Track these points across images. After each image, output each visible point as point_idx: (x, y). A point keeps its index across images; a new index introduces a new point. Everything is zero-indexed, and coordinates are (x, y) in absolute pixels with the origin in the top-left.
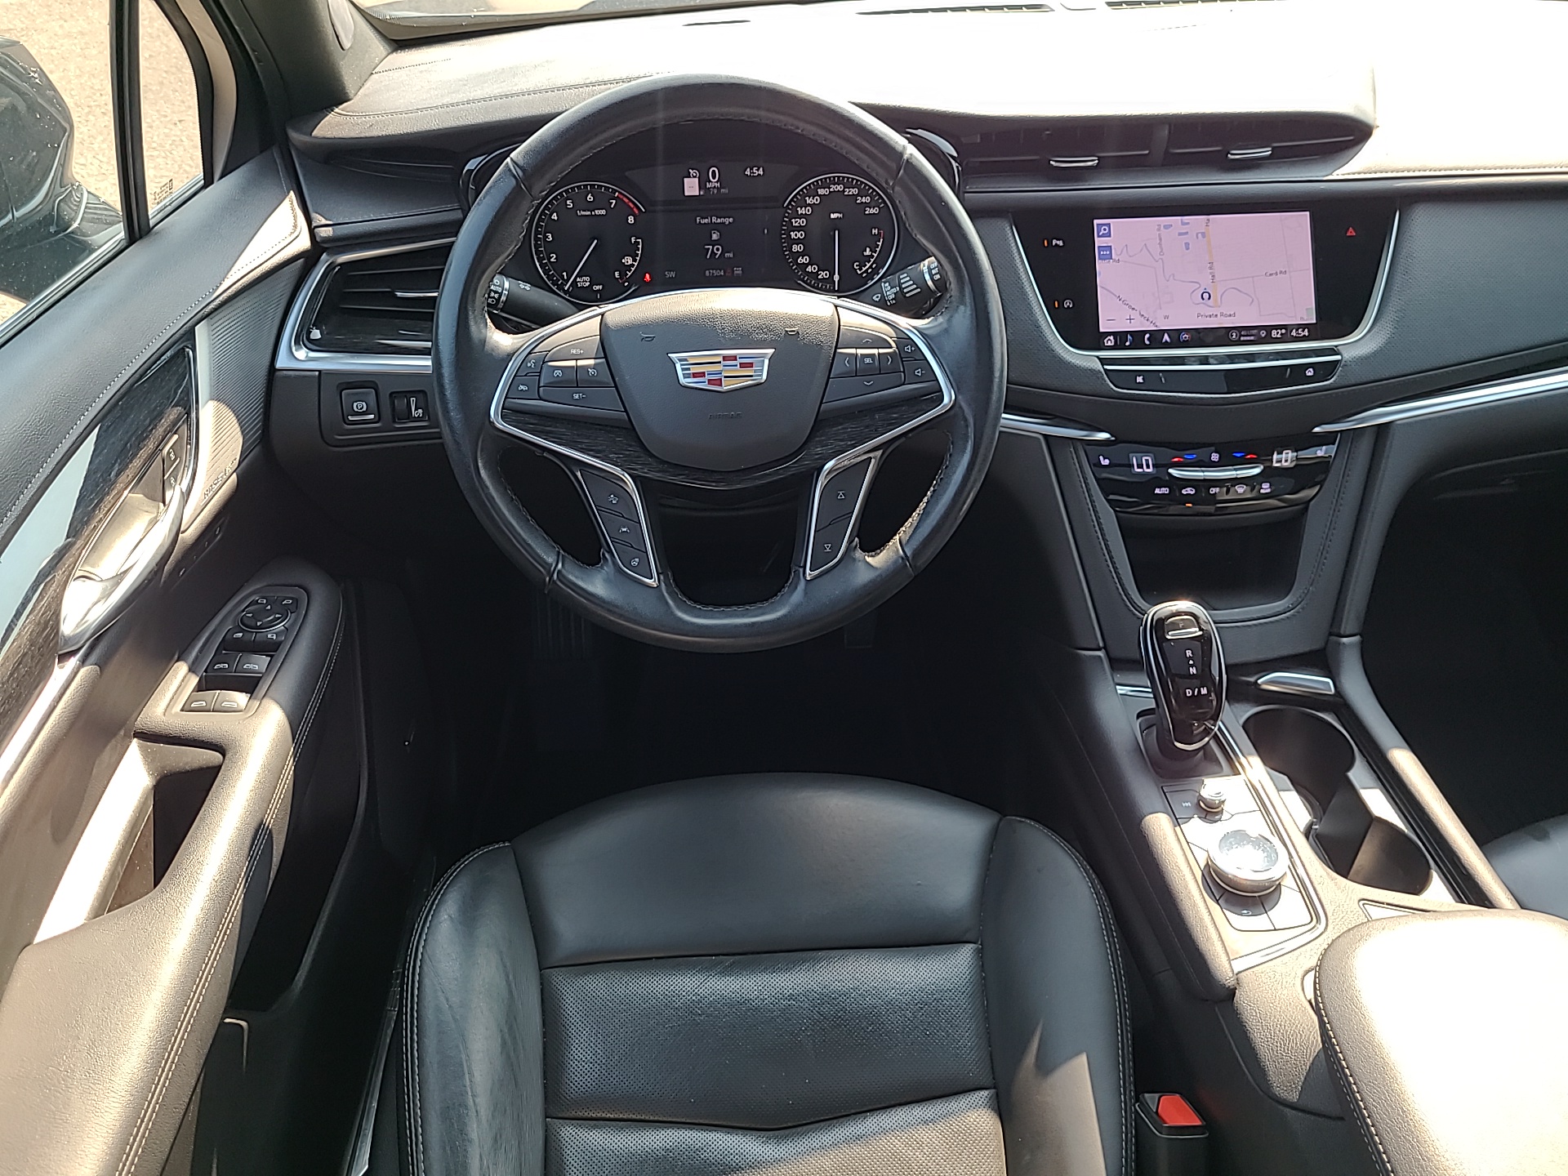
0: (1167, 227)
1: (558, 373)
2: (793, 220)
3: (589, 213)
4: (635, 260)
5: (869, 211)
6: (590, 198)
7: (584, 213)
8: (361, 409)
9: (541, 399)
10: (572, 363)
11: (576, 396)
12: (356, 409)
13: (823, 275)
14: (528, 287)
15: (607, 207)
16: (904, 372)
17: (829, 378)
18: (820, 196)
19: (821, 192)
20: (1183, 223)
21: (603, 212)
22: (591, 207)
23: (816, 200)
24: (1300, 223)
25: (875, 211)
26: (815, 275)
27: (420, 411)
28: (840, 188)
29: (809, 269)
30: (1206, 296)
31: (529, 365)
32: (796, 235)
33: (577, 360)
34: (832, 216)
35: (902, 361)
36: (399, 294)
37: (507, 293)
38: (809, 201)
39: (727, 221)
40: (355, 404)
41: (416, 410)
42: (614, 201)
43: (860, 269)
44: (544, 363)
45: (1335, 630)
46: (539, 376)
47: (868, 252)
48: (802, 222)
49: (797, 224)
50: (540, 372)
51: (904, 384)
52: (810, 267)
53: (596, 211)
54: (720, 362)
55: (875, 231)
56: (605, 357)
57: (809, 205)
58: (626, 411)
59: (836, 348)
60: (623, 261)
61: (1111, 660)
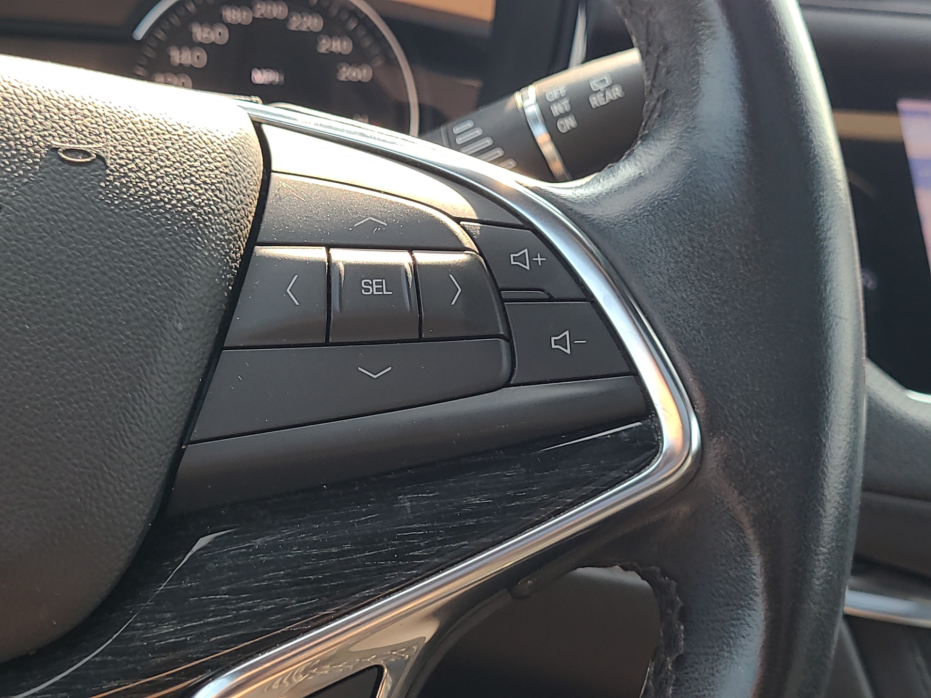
16: (509, 339)
17: (219, 346)
35: (503, 301)
51: (507, 385)
59: (253, 240)
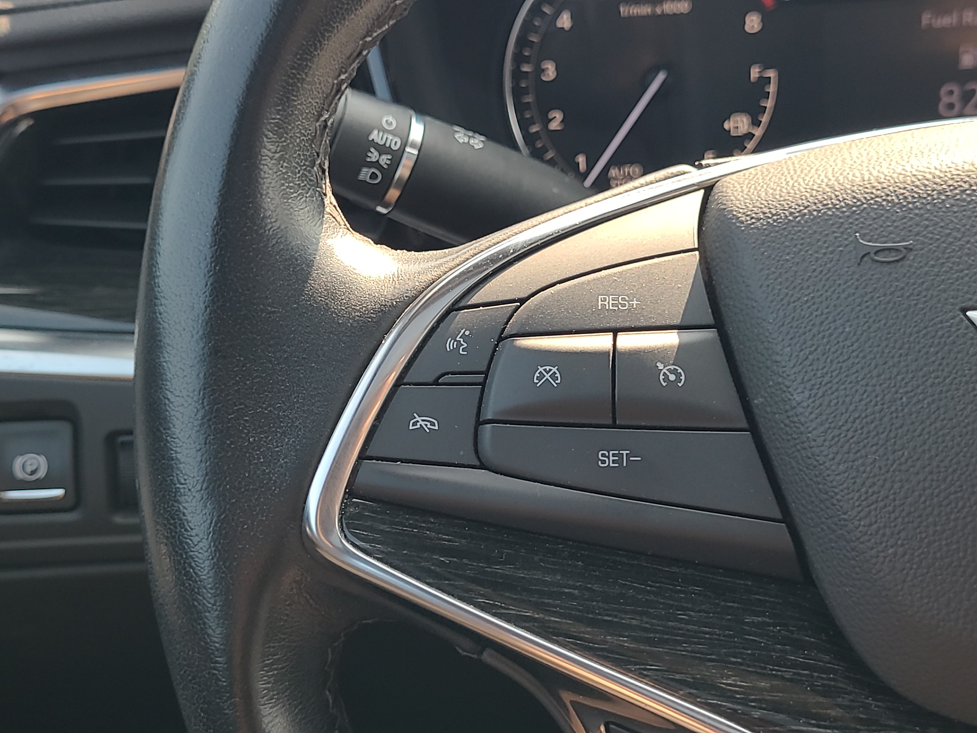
4: (756, 123)
7: (634, 10)
9: (482, 466)
10: (601, 342)
11: (608, 459)
14: (478, 142)
31: (450, 345)
33: (615, 331)
37: (415, 152)
44: (501, 339)
46: (483, 384)
50: (486, 373)
56: (719, 323)
58: (787, 518)
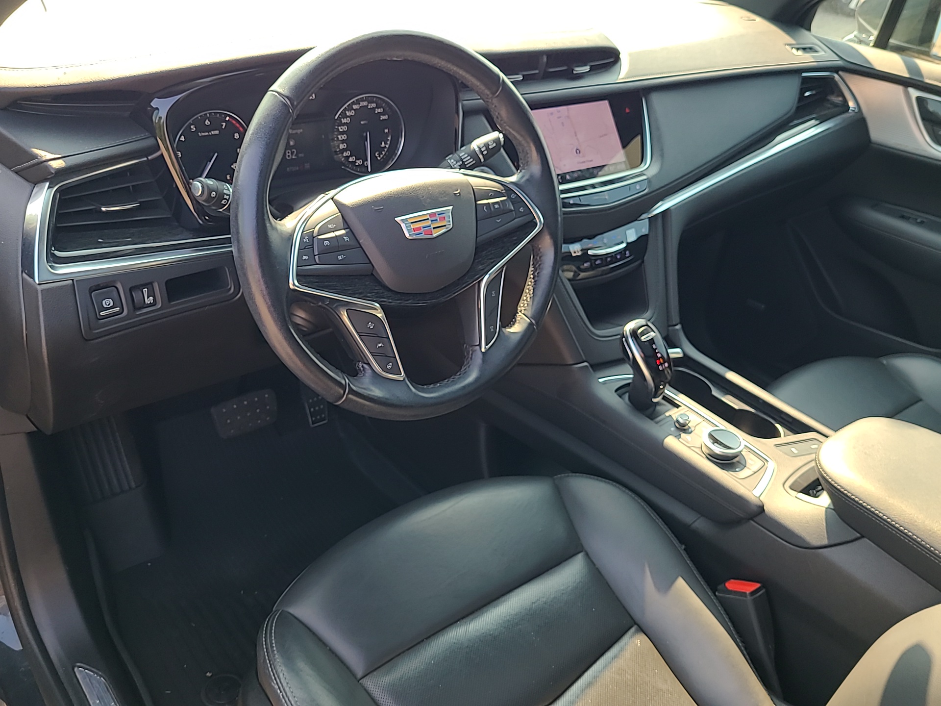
0: (552, 114)
1: (326, 243)
2: (340, 128)
3: (207, 134)
5: (383, 117)
6: (207, 123)
7: (203, 134)
8: (109, 304)
9: (317, 264)
10: (332, 235)
11: (340, 258)
12: (105, 306)
13: (359, 162)
15: (219, 128)
16: (514, 210)
17: (477, 221)
18: (354, 110)
19: (355, 107)
20: (559, 111)
21: (217, 132)
22: (209, 129)
23: (352, 113)
24: (604, 106)
25: (385, 117)
26: (354, 163)
27: (151, 298)
28: (365, 103)
29: (351, 159)
30: (578, 151)
31: (305, 240)
32: (342, 137)
33: (334, 232)
34: (362, 122)
36: (103, 209)
38: (348, 113)
39: (299, 131)
40: (104, 302)
41: (148, 298)
42: (224, 124)
43: (379, 156)
44: (314, 237)
45: (670, 324)
46: (313, 247)
47: (383, 145)
48: (345, 128)
49: (342, 130)
50: (313, 245)
51: (516, 218)
52: (351, 158)
53: (212, 132)
54: (428, 219)
55: (386, 131)
56: (348, 227)
57: (348, 116)
59: (476, 201)
60: (232, 167)
61: (592, 366)
